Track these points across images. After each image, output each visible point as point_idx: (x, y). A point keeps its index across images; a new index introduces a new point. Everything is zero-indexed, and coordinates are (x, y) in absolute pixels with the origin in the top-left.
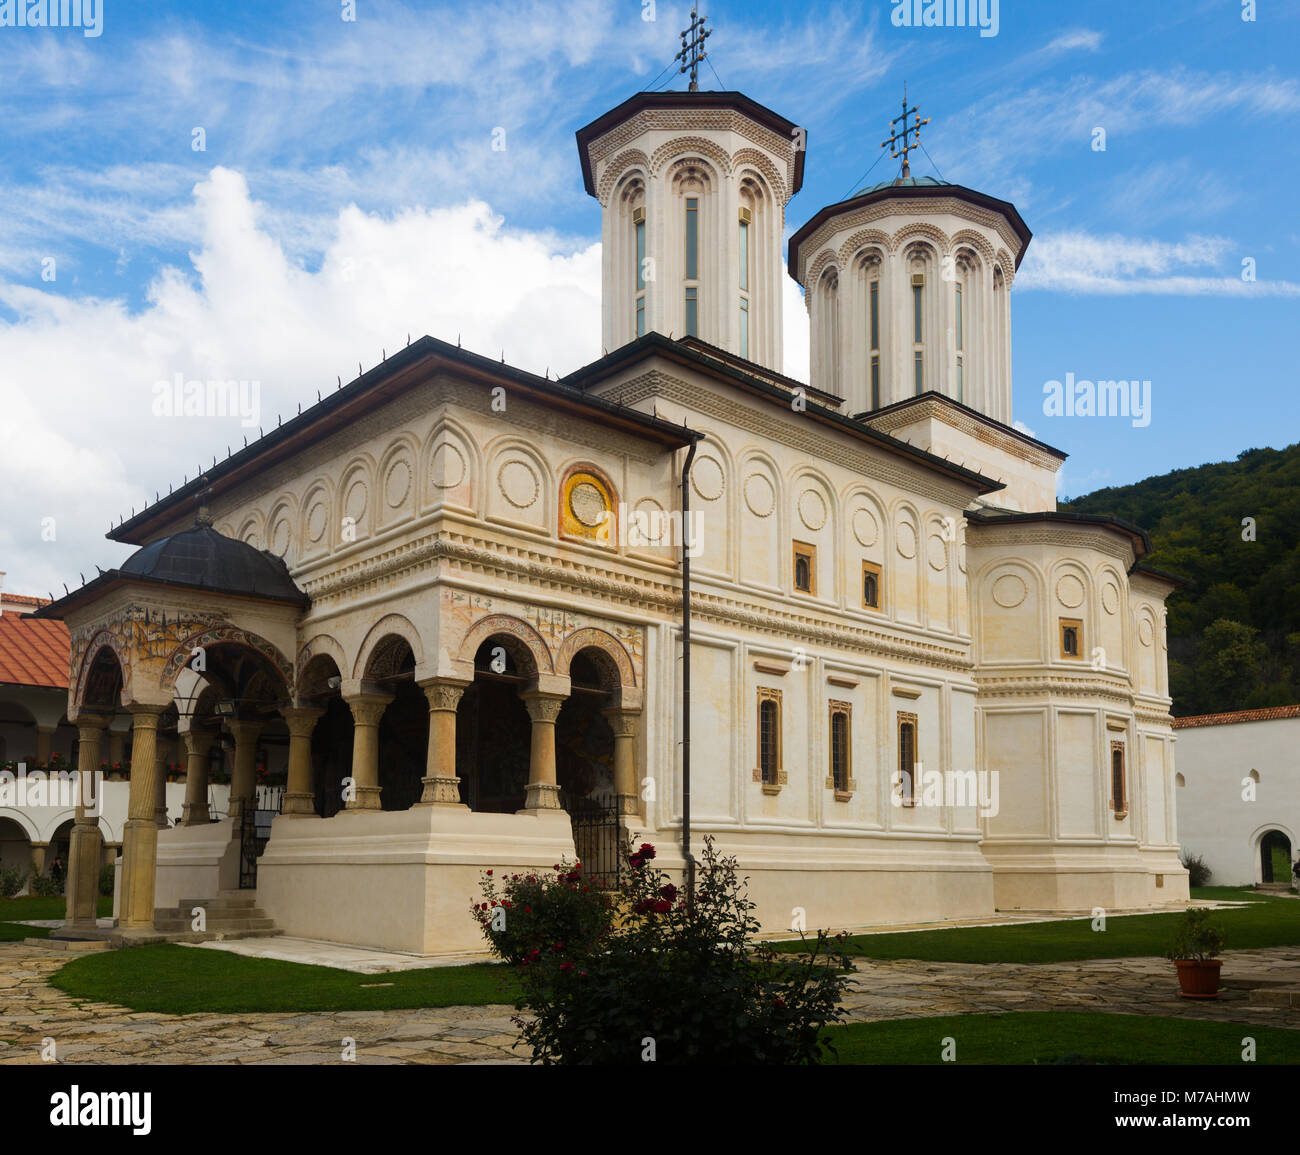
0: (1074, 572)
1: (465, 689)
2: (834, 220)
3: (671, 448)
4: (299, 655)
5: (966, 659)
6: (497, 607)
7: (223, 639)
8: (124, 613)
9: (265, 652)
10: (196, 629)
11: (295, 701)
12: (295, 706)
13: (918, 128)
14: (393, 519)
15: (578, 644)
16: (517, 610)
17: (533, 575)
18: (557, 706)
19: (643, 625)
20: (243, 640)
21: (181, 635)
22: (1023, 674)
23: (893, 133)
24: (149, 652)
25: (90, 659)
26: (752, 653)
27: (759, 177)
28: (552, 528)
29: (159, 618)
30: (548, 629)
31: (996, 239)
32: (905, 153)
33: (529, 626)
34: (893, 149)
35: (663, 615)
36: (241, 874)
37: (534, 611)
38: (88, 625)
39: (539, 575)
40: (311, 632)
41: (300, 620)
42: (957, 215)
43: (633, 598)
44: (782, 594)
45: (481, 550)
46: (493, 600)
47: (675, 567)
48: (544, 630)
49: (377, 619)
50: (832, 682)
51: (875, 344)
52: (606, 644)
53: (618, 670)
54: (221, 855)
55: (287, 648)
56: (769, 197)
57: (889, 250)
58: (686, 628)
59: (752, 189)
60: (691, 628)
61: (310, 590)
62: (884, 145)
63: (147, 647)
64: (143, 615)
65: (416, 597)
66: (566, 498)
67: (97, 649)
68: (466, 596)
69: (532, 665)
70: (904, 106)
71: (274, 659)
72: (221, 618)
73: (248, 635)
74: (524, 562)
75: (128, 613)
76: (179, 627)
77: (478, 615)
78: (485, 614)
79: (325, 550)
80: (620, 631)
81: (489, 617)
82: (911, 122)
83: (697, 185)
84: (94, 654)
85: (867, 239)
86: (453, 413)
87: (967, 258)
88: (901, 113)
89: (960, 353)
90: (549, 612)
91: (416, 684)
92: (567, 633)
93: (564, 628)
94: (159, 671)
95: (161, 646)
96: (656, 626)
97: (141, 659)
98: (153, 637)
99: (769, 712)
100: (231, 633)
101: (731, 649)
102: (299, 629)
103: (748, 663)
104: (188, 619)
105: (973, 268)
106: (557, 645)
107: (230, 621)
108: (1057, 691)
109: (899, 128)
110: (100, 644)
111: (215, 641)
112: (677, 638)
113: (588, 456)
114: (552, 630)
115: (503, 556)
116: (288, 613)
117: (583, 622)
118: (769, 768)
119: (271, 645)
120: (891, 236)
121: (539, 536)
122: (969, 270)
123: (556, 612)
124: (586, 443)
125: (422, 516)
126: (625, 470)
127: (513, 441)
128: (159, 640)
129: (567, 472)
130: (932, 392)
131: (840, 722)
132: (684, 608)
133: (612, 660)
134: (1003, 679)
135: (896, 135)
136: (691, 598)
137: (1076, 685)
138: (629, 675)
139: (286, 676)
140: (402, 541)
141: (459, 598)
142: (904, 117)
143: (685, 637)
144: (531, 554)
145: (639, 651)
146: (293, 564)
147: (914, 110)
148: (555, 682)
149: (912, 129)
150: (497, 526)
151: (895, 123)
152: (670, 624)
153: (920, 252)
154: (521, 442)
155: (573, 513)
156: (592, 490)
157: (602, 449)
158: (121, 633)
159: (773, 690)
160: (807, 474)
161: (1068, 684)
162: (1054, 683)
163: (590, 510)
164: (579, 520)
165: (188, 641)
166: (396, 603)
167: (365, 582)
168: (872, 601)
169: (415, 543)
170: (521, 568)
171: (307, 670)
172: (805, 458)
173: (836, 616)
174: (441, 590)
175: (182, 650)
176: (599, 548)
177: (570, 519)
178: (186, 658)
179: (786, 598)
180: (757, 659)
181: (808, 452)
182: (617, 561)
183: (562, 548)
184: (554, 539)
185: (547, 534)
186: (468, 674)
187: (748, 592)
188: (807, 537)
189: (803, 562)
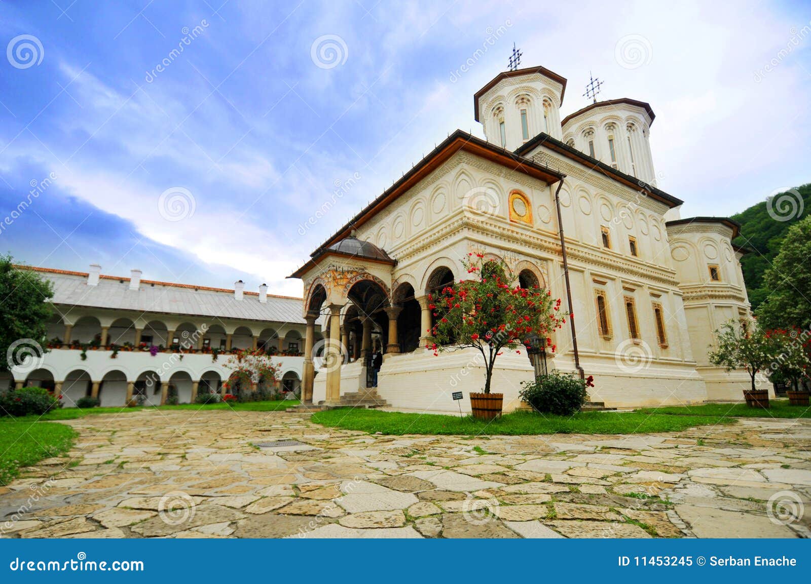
0: (711, 243)
2: (571, 121)
3: (549, 184)
4: (393, 284)
5: (674, 280)
6: (489, 250)
7: (364, 278)
8: (327, 268)
9: (380, 284)
10: (354, 274)
11: (391, 304)
12: (392, 306)
13: (598, 86)
14: (436, 219)
15: (521, 268)
16: (496, 251)
17: (502, 236)
19: (545, 260)
20: (372, 279)
21: (349, 276)
24: (337, 283)
25: (312, 291)
26: (592, 274)
27: (550, 99)
28: (507, 216)
29: (341, 269)
31: (642, 117)
32: (594, 95)
33: (501, 258)
34: (588, 95)
35: (554, 256)
36: (367, 382)
37: (503, 252)
39: (504, 236)
40: (397, 275)
41: (392, 271)
42: (624, 110)
43: (541, 247)
44: (599, 249)
45: (480, 225)
47: (556, 235)
48: (508, 261)
49: (431, 262)
50: (625, 288)
52: (532, 269)
53: (538, 280)
54: (360, 374)
55: (388, 283)
56: (554, 106)
57: (597, 127)
58: (564, 262)
59: (547, 104)
60: (568, 262)
61: (397, 258)
62: (584, 95)
63: (336, 280)
64: (335, 268)
65: (452, 247)
66: (511, 204)
67: (314, 286)
68: (476, 244)
70: (591, 79)
71: (383, 286)
72: (363, 270)
73: (373, 277)
74: (496, 230)
75: (329, 268)
76: (348, 273)
77: (481, 253)
78: (484, 253)
79: (404, 239)
80: (537, 263)
81: (486, 254)
82: (595, 84)
83: (525, 104)
84: (313, 289)
86: (466, 167)
87: (630, 127)
88: (590, 82)
91: (455, 285)
92: (517, 262)
93: (515, 260)
95: (342, 280)
96: (552, 260)
97: (333, 286)
98: (339, 277)
99: (600, 300)
100: (367, 276)
101: (582, 272)
102: (392, 274)
103: (589, 279)
104: (352, 270)
105: (634, 130)
106: (514, 268)
107: (366, 271)
108: (712, 297)
109: (590, 88)
110: (316, 284)
111: (362, 279)
112: (562, 266)
113: (518, 187)
114: (511, 261)
116: (388, 267)
117: (522, 258)
118: (605, 327)
119: (382, 281)
120: (597, 122)
121: (500, 219)
122: (632, 131)
123: (512, 254)
124: (517, 181)
125: (452, 213)
126: (532, 193)
128: (341, 278)
129: (510, 193)
131: (630, 306)
132: (562, 253)
133: (534, 276)
135: (589, 91)
136: (566, 249)
137: (721, 293)
138: (542, 281)
139: (388, 294)
140: (444, 226)
141: (473, 245)
142: (592, 83)
143: (564, 266)
144: (499, 227)
145: (546, 272)
146: (387, 249)
147: (596, 80)
149: (596, 87)
151: (588, 86)
152: (558, 259)
153: (611, 126)
154: (492, 179)
155: (514, 210)
156: (520, 201)
157: (523, 183)
158: (326, 276)
159: (602, 292)
160: (602, 198)
161: (717, 293)
162: (710, 293)
163: (521, 209)
164: (517, 214)
165: (351, 278)
166: (441, 253)
167: (423, 248)
168: (634, 253)
169: (449, 225)
170: (497, 233)
171: (396, 291)
172: (600, 191)
173: (623, 259)
174: (466, 241)
175: (349, 282)
176: (526, 225)
177: (513, 213)
178: (351, 285)
179: (601, 250)
180: (593, 277)
181: (601, 188)
182: (533, 231)
183: (511, 225)
184: (508, 221)
185: (505, 219)
186: (479, 279)
187: (586, 247)
188: (605, 224)
189: (605, 235)
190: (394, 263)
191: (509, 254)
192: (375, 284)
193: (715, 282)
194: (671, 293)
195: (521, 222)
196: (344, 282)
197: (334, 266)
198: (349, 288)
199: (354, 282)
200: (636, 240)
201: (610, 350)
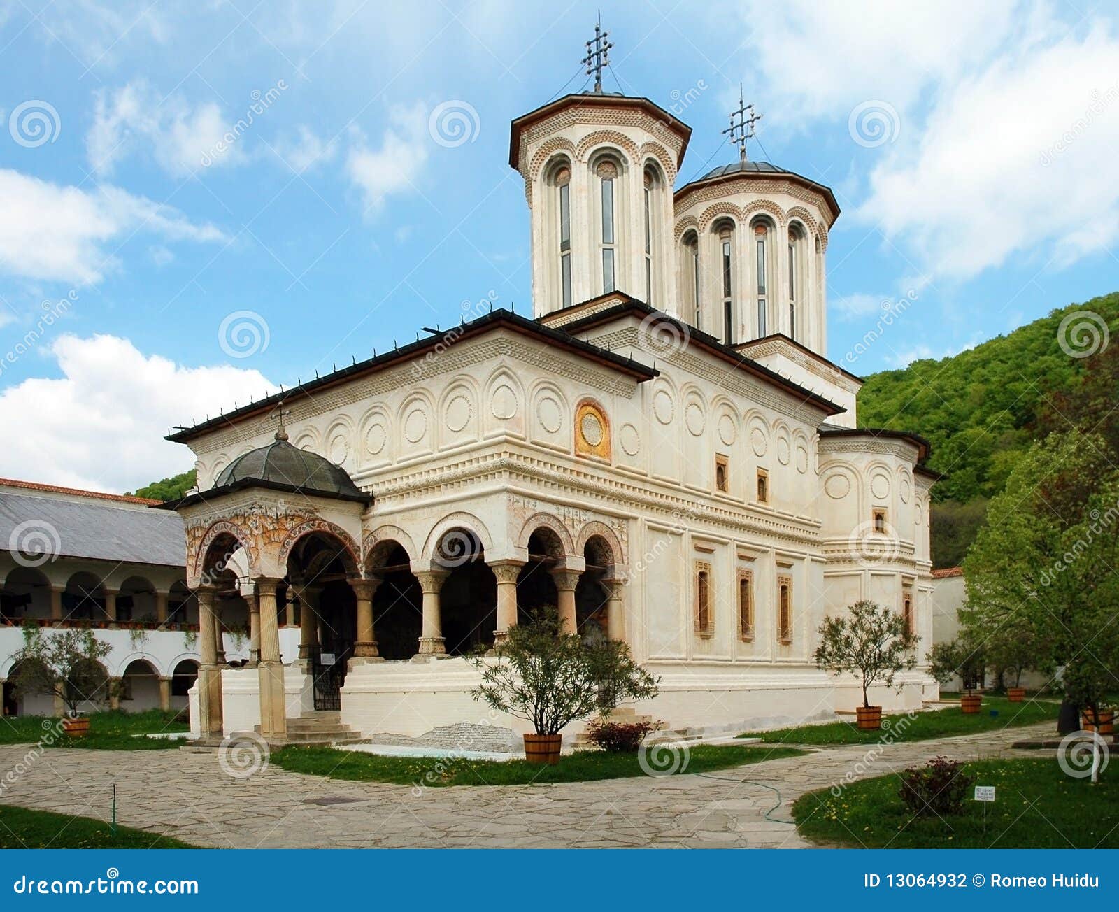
0: (882, 472)
1: (522, 567)
2: (695, 194)
3: (641, 383)
4: (365, 540)
5: (817, 538)
6: (541, 507)
7: (315, 528)
8: (247, 509)
9: (342, 538)
10: (297, 521)
11: (362, 573)
12: (363, 578)
13: (753, 121)
15: (588, 535)
16: (551, 509)
17: (561, 483)
18: (576, 579)
19: (626, 518)
20: (327, 529)
21: (289, 526)
23: (732, 123)
24: (270, 539)
26: (693, 537)
28: (571, 448)
29: (274, 513)
30: (571, 523)
32: (743, 140)
33: (559, 521)
34: (732, 136)
35: (639, 511)
37: (562, 510)
38: (206, 517)
39: (565, 483)
40: (374, 524)
41: (364, 514)
42: (791, 194)
43: (619, 497)
44: (710, 494)
45: (528, 465)
46: (538, 502)
48: (568, 523)
49: (443, 516)
50: (741, 557)
51: (728, 294)
52: (604, 533)
53: (612, 552)
55: (356, 536)
57: (740, 220)
59: (652, 173)
60: (659, 520)
61: (376, 490)
62: (724, 132)
63: (268, 534)
64: (263, 510)
65: (482, 500)
66: (578, 425)
67: (214, 535)
68: (521, 500)
69: (560, 549)
70: (741, 102)
71: (347, 542)
72: (312, 512)
73: (330, 524)
74: (554, 473)
75: (251, 509)
76: (287, 519)
77: (529, 514)
78: (533, 513)
79: (387, 461)
80: (613, 524)
81: (535, 515)
82: (747, 116)
83: (612, 168)
84: (212, 539)
85: (722, 210)
86: (509, 362)
88: (739, 109)
89: (792, 302)
90: (571, 510)
91: (485, 565)
92: (582, 525)
93: (580, 522)
94: (277, 553)
95: (276, 533)
96: (635, 519)
97: (265, 544)
98: (271, 528)
99: (703, 580)
100: (320, 524)
102: (363, 520)
103: (690, 546)
104: (292, 513)
105: (801, 238)
106: (577, 534)
107: (317, 514)
109: (737, 120)
110: (218, 532)
111: (311, 530)
112: (650, 528)
113: (592, 393)
114: (573, 523)
115: (541, 469)
116: (356, 508)
117: (590, 517)
118: (703, 621)
119: (345, 532)
120: (742, 208)
121: (560, 454)
122: (798, 237)
123: (575, 510)
124: (589, 384)
125: (485, 439)
126: (613, 403)
127: (545, 382)
128: (275, 529)
129: (578, 405)
130: (779, 335)
131: (744, 584)
133: (608, 546)
134: (832, 551)
135: (734, 125)
138: (619, 555)
139: (356, 555)
140: (465, 458)
141: (518, 502)
142: (741, 112)
144: (558, 467)
145: (624, 538)
147: (750, 107)
148: (576, 562)
149: (748, 122)
150: (538, 447)
151: (733, 115)
153: (763, 222)
154: (550, 383)
155: (583, 436)
156: (594, 418)
157: (600, 386)
158: (246, 523)
159: (706, 564)
160: (724, 404)
163: (593, 434)
164: (587, 442)
165: (293, 529)
166: (460, 504)
167: (428, 487)
168: (763, 498)
169: (477, 459)
170: (554, 479)
171: (372, 551)
172: (722, 391)
173: (743, 508)
174: (505, 496)
175: (289, 536)
176: (599, 462)
177: (581, 441)
178: (293, 542)
179: (712, 496)
180: (696, 542)
181: (724, 386)
182: (610, 471)
183: (577, 462)
184: (572, 456)
185: (568, 453)
186: (524, 557)
187: (691, 492)
188: (724, 450)
189: (721, 470)
190: (367, 501)
191: (572, 513)
192: (332, 537)
195: (593, 457)
196: (280, 536)
197: (261, 507)
198: (290, 547)
199: (298, 535)
200: (769, 475)
201: (708, 654)
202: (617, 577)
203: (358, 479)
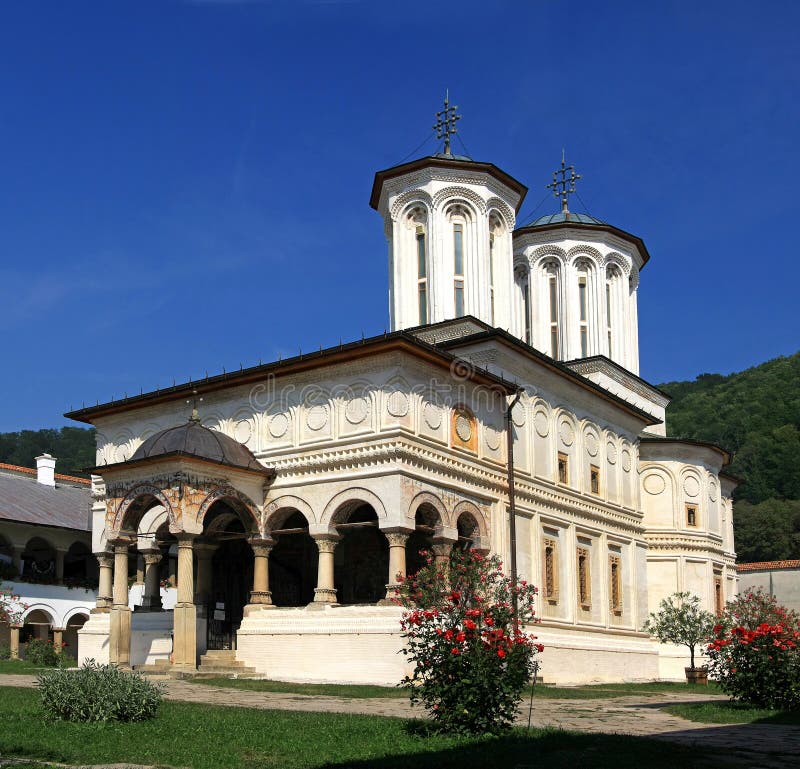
0: (692, 474)
1: (410, 535)
4: (265, 506)
5: (640, 526)
6: (425, 487)
7: (227, 495)
9: (247, 504)
10: (213, 488)
11: (262, 534)
12: (263, 538)
13: (573, 180)
14: (353, 431)
15: (460, 511)
16: (433, 489)
17: (440, 469)
18: (451, 547)
19: (488, 501)
20: (236, 496)
21: (206, 492)
22: (669, 536)
23: (555, 180)
24: (190, 501)
26: (542, 519)
27: (500, 214)
28: (448, 441)
29: (195, 481)
30: (447, 501)
32: (564, 195)
33: (438, 498)
34: (555, 190)
35: (499, 495)
37: (441, 490)
38: (128, 481)
42: (607, 243)
43: (486, 483)
44: (554, 484)
45: (417, 453)
46: (422, 483)
47: (504, 466)
48: (445, 501)
49: (342, 489)
50: (579, 538)
51: (554, 319)
52: (473, 511)
53: (478, 525)
57: (565, 260)
58: (512, 503)
59: (494, 221)
60: (516, 503)
61: (278, 466)
63: (189, 497)
64: (186, 478)
65: (380, 479)
66: (454, 424)
67: (135, 496)
68: (411, 480)
69: (438, 521)
70: (563, 164)
71: (251, 508)
72: (225, 481)
73: (238, 493)
74: (435, 460)
76: (205, 486)
77: (417, 492)
78: (419, 491)
79: (288, 443)
80: (479, 504)
81: (421, 493)
83: (462, 216)
84: (133, 499)
85: (549, 252)
87: (613, 270)
88: (561, 169)
89: (610, 330)
90: (447, 490)
91: (380, 530)
92: (456, 503)
93: (454, 501)
94: (196, 513)
95: (196, 497)
96: (496, 501)
97: (188, 505)
98: (192, 492)
99: (549, 553)
100: (230, 491)
101: (531, 516)
103: (539, 526)
104: (209, 481)
105: (616, 276)
106: (452, 510)
107: (229, 484)
108: (685, 547)
110: (140, 493)
111: (223, 496)
112: (508, 510)
114: (449, 501)
115: (425, 456)
116: (259, 480)
117: (462, 497)
118: (550, 589)
119: (250, 499)
120: (567, 251)
121: (440, 445)
122: (614, 277)
123: (450, 491)
125: (382, 431)
128: (195, 494)
129: (454, 408)
130: (601, 357)
132: (511, 492)
133: (475, 519)
135: (557, 182)
136: (515, 486)
137: (695, 544)
138: (484, 529)
139: (257, 518)
141: (408, 481)
143: (512, 511)
144: (438, 457)
145: (488, 515)
146: (256, 449)
147: (570, 169)
148: (450, 532)
149: (568, 180)
150: (423, 439)
151: (556, 174)
152: (504, 498)
153: (584, 263)
155: (457, 432)
156: (465, 419)
159: (551, 543)
160: (564, 412)
161: (691, 543)
162: (683, 542)
163: (465, 430)
164: (460, 437)
165: (209, 494)
166: (358, 481)
168: (595, 490)
169: (374, 447)
170: (435, 465)
171: (272, 517)
173: (580, 498)
174: (398, 476)
175: (206, 501)
176: (469, 453)
177: (456, 436)
178: (208, 505)
179: (555, 486)
180: (544, 522)
182: (477, 461)
183: (452, 453)
184: (449, 448)
185: (446, 445)
186: (412, 526)
187: (538, 482)
188: (565, 449)
189: (562, 465)
190: (270, 475)
191: (448, 494)
192: (240, 503)
193: (691, 528)
194: (634, 543)
195: (465, 449)
196: (199, 500)
197: (185, 475)
198: (206, 510)
199: (212, 501)
200: (600, 471)
201: (554, 616)
202: (483, 547)
203: (261, 457)
